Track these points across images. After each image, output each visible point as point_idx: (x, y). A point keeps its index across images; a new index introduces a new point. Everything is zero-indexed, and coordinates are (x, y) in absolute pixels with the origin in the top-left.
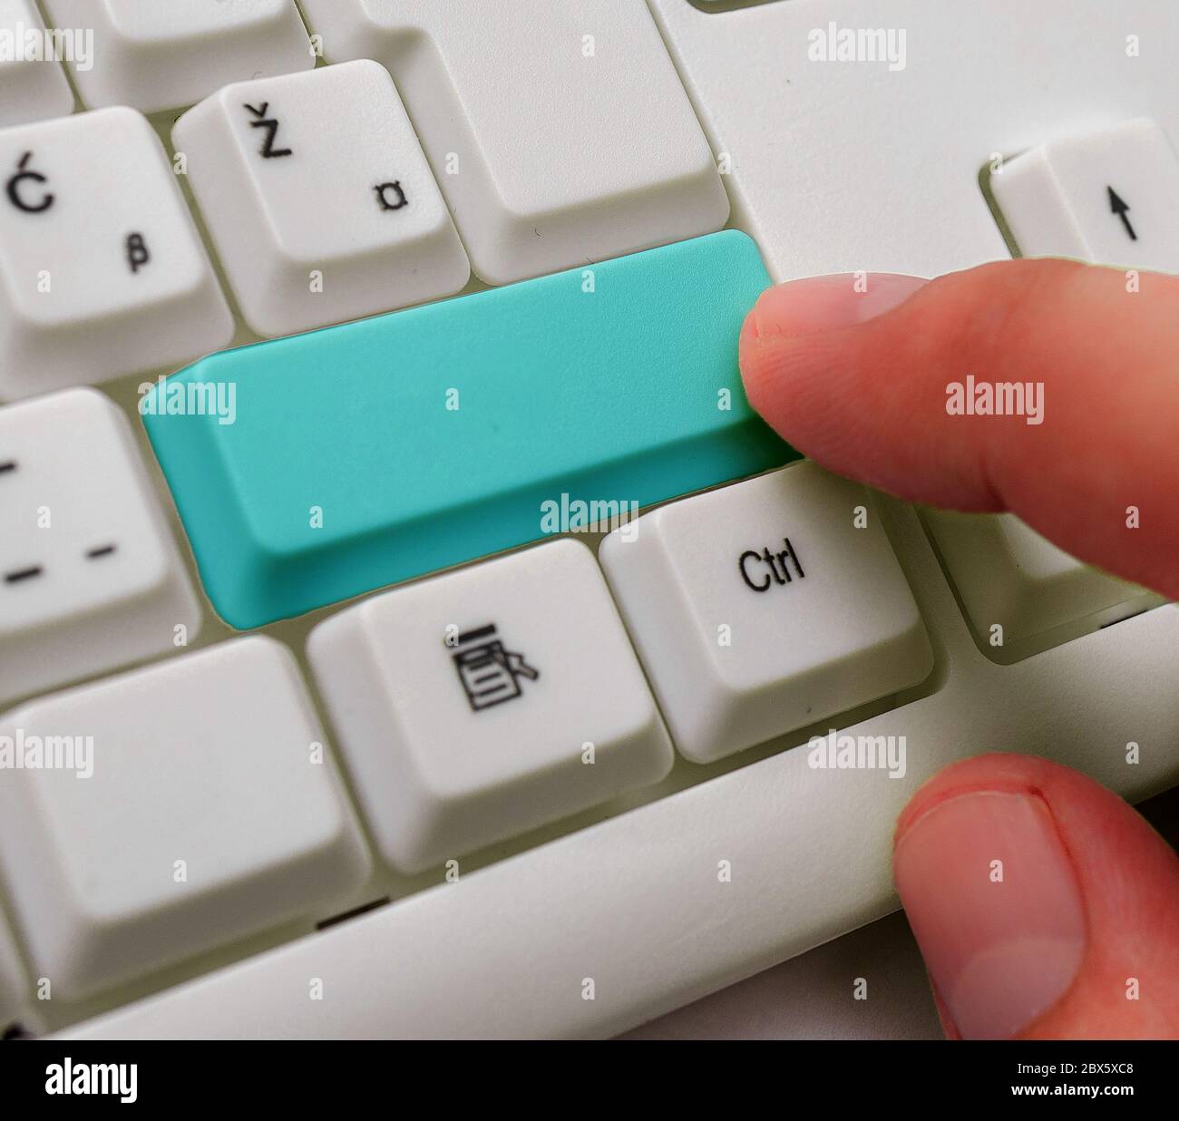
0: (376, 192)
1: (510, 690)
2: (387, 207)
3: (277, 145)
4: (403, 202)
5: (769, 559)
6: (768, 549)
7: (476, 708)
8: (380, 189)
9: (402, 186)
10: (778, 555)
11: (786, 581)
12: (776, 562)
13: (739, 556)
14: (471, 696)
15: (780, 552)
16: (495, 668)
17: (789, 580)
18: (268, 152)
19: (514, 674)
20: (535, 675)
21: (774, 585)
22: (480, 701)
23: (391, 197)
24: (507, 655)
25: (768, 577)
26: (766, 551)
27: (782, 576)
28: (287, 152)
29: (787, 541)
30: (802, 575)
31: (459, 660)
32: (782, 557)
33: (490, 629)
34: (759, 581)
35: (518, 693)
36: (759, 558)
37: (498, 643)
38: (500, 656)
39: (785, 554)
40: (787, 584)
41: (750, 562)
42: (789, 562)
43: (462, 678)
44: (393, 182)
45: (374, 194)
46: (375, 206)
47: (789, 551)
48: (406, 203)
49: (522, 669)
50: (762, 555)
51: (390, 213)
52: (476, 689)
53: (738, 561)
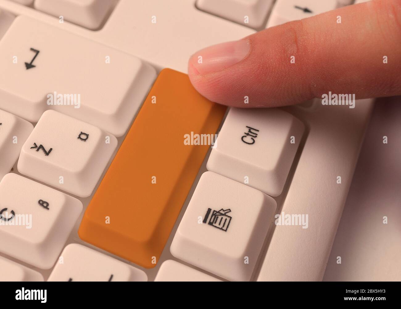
0: (79, 139)
1: (228, 219)
2: (85, 140)
3: (47, 150)
4: (87, 136)
5: (248, 134)
6: (246, 132)
7: (226, 231)
8: (79, 137)
9: (83, 132)
10: (249, 132)
11: (256, 135)
12: (250, 134)
13: (241, 140)
14: (221, 229)
15: (248, 130)
16: (220, 217)
17: (257, 134)
18: (47, 154)
19: (225, 215)
20: (230, 210)
21: (255, 139)
22: (225, 228)
23: (83, 137)
24: (218, 212)
25: (252, 138)
26: (245, 133)
27: (255, 135)
28: (51, 149)
29: (247, 127)
30: (258, 131)
31: (211, 224)
32: (250, 131)
33: (209, 210)
34: (251, 141)
35: (231, 218)
36: (245, 136)
37: (214, 211)
38: (218, 214)
39: (250, 130)
40: (257, 136)
41: (245, 139)
42: (252, 131)
43: (216, 227)
44: (80, 133)
45: (79, 140)
46: (83, 142)
47: (250, 129)
48: (88, 135)
49: (226, 212)
50: (245, 135)
51: (87, 141)
52: (221, 226)
53: (242, 141)
